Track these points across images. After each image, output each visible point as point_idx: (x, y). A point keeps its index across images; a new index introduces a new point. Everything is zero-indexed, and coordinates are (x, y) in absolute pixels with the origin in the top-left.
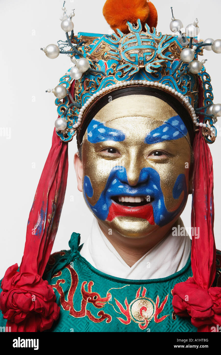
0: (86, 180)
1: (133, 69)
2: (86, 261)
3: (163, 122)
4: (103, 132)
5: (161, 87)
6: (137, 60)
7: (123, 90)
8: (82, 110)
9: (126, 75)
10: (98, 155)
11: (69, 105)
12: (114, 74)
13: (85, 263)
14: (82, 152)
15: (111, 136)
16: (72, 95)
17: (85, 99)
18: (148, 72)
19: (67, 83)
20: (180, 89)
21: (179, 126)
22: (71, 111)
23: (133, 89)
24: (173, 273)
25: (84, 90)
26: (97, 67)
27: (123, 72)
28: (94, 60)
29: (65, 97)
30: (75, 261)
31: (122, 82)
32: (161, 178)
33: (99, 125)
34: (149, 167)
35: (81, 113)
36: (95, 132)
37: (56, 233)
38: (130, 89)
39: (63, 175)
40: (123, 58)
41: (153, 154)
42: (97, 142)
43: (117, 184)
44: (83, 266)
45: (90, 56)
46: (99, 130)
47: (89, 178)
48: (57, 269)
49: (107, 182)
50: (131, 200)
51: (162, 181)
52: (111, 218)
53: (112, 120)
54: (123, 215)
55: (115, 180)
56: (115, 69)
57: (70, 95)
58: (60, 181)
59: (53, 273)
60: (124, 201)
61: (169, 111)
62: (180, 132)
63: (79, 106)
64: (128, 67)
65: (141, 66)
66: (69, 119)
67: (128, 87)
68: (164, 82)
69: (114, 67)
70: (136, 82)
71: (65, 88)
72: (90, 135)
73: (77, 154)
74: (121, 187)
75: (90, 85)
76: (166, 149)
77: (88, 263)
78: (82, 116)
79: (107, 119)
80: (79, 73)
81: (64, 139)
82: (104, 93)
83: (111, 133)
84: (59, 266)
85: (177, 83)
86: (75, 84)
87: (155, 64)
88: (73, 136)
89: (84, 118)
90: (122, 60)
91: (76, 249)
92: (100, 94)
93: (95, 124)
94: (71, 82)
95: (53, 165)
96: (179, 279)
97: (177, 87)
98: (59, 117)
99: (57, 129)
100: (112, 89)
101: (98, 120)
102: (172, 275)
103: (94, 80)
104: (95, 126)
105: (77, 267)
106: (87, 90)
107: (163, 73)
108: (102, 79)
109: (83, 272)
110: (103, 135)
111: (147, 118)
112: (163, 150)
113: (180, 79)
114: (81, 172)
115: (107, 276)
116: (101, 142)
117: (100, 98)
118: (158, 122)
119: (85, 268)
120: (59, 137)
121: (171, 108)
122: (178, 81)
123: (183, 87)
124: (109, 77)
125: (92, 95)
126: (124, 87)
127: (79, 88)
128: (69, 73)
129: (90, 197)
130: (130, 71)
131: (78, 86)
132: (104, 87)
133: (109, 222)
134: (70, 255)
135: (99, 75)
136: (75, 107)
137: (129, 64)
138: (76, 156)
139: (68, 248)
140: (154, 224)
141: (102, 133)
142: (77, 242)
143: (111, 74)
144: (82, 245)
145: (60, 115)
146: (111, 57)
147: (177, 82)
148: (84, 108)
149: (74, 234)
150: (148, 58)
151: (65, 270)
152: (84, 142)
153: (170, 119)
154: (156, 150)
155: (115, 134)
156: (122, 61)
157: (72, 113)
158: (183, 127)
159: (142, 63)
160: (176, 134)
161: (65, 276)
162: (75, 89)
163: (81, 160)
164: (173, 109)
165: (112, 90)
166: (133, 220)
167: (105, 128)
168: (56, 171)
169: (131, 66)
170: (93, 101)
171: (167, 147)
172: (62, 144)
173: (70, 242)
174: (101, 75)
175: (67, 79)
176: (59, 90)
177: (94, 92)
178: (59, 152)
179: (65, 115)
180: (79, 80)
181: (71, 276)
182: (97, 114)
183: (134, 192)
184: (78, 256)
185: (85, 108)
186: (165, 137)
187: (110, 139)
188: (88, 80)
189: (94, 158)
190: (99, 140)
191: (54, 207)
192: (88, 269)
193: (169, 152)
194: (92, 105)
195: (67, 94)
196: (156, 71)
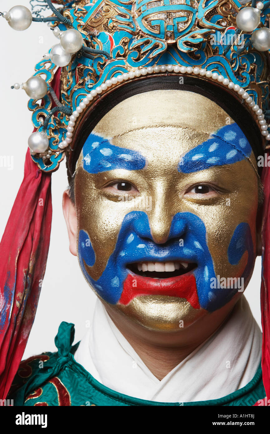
0: (82, 238)
1: (156, 47)
2: (84, 370)
3: (209, 135)
4: (108, 155)
5: (205, 76)
6: (162, 30)
7: (140, 82)
8: (73, 118)
9: (145, 56)
10: (100, 194)
11: (51, 109)
12: (124, 56)
13: (82, 373)
14: (75, 189)
15: (122, 160)
16: (56, 92)
17: (78, 100)
18: (182, 50)
19: (47, 72)
20: (237, 78)
21: (236, 141)
22: (55, 120)
23: (158, 81)
24: (233, 391)
25: (76, 84)
26: (96, 45)
27: (139, 51)
28: (92, 32)
29: (44, 96)
30: (65, 371)
31: (139, 69)
32: (207, 229)
33: (102, 143)
34: (187, 211)
35: (71, 123)
36: (95, 154)
37: (32, 326)
38: (152, 81)
39: (44, 228)
40: (139, 28)
41: (193, 191)
42: (99, 171)
43: (136, 242)
44: (79, 380)
45: (84, 26)
46: (101, 151)
47: (88, 234)
48: (34, 384)
49: (117, 239)
50: (158, 268)
51: (209, 235)
52: (126, 299)
53: (123, 134)
54: (147, 293)
55: (132, 235)
56: (126, 47)
57: (53, 93)
58: (37, 236)
59: (28, 391)
60: (146, 270)
61: (220, 116)
62: (238, 150)
63: (68, 111)
64: (147, 42)
65: (170, 41)
66: (52, 134)
67: (149, 78)
68: (211, 67)
69: (125, 44)
70: (163, 68)
71: (45, 82)
72: (88, 160)
73: (68, 193)
74: (141, 246)
75: (84, 75)
76: (215, 181)
77: (88, 373)
78: (73, 129)
79: (115, 133)
80: (65, 55)
81: (45, 168)
82: (108, 87)
83: (123, 156)
84: (37, 379)
85: (233, 68)
86: (61, 74)
87: (193, 37)
88: (59, 163)
89: (77, 131)
90: (138, 31)
91: (67, 350)
92: (103, 91)
93: (95, 141)
94: (55, 71)
95: (26, 210)
96: (243, 401)
97: (231, 74)
98: (35, 130)
99: (32, 151)
100: (121, 81)
101: (99, 135)
102: (230, 395)
103: (92, 66)
104: (95, 145)
105: (69, 381)
106: (80, 85)
107: (207, 51)
108: (105, 64)
109: (79, 390)
110: (108, 159)
111: (181, 129)
112: (210, 183)
113: (237, 61)
114: (74, 223)
115: (120, 396)
116: (105, 171)
117: (103, 96)
118: (200, 135)
119: (82, 382)
120: (35, 165)
121: (222, 110)
122: (234, 64)
123: (243, 74)
124: (116, 60)
125: (89, 92)
126: (142, 78)
127: (68, 80)
128: (48, 56)
129: (90, 266)
130: (152, 50)
131: (66, 77)
132: (108, 78)
133: (124, 306)
134: (58, 360)
135: (100, 58)
136: (61, 113)
137: (150, 38)
138: (65, 196)
139: (54, 349)
140: (199, 308)
141: (108, 157)
142: (68, 337)
143: (120, 56)
144: (78, 344)
145: (36, 127)
146: (119, 26)
147: (233, 66)
148: (76, 113)
149: (64, 324)
150: (182, 27)
151: (48, 386)
152: (77, 173)
153: (222, 129)
154: (198, 183)
155: (128, 157)
156: (138, 33)
157: (57, 123)
158: (243, 143)
159: (171, 36)
160: (232, 154)
161: (47, 398)
162: (61, 82)
163: (73, 202)
164: (225, 113)
165: (122, 83)
166: (165, 301)
167: (111, 147)
168: (30, 221)
169: (154, 41)
170: (92, 102)
171: (217, 178)
172: (40, 175)
173: (56, 338)
174: (104, 58)
175: (48, 65)
176: (34, 84)
177: (92, 86)
178: (35, 189)
179: (45, 127)
180: (67, 66)
181: (58, 396)
182: (98, 124)
183: (164, 254)
184: (70, 363)
185: (78, 115)
186: (212, 160)
187: (121, 167)
188: (81, 66)
189: (94, 200)
190: (102, 168)
191: (28, 281)
192: (87, 383)
193: (220, 185)
194: (90, 109)
195: (48, 92)
196: (195, 49)
